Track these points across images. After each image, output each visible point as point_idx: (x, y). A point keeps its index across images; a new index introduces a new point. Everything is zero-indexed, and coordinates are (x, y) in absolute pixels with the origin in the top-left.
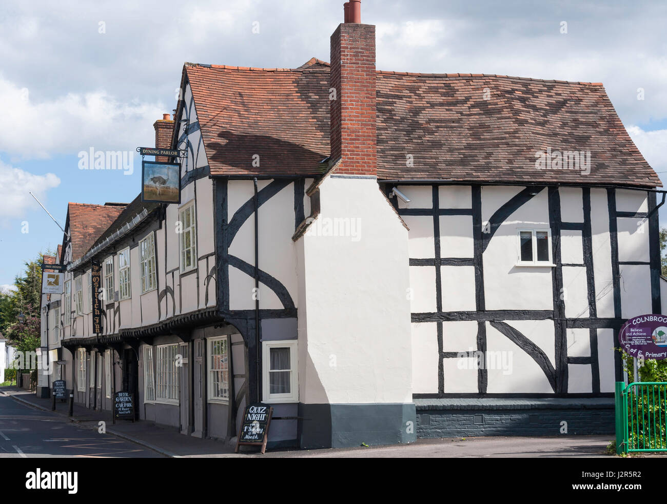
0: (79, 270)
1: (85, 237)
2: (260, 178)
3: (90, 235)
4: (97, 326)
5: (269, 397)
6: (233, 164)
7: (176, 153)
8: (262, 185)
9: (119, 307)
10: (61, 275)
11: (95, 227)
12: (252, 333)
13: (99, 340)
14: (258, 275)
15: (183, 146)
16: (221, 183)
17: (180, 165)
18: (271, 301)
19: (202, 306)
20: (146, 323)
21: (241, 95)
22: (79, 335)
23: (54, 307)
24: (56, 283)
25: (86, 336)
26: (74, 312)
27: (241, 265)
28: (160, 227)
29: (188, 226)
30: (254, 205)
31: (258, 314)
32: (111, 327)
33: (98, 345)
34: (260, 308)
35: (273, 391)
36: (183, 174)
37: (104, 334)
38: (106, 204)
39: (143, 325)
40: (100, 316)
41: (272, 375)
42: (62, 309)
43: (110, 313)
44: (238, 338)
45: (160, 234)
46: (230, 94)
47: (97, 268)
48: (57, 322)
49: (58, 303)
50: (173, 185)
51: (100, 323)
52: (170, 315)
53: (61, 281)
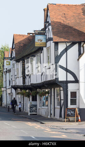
1: (20, 47)
4: (24, 82)
5: (70, 106)
6: (60, 37)
8: (68, 44)
9: (30, 76)
10: (11, 61)
11: (23, 44)
12: (65, 87)
13: (24, 87)
14: (67, 70)
15: (47, 29)
16: (56, 44)
17: (46, 35)
18: (71, 78)
19: (52, 79)
20: (38, 82)
22: (18, 84)
23: (9, 72)
24: (9, 64)
25: (20, 85)
26: (16, 75)
28: (42, 53)
29: (49, 54)
30: (66, 50)
31: (67, 82)
32: (27, 83)
34: (68, 80)
36: (47, 38)
37: (26, 85)
39: (37, 83)
40: (24, 78)
41: (71, 100)
42: (12, 73)
43: (27, 77)
44: (61, 89)
47: (23, 61)
48: (10, 78)
50: (44, 41)
52: (44, 81)
53: (11, 64)
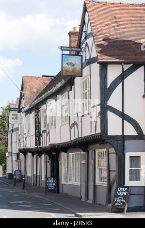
0: (28, 112)
1: (32, 94)
2: (125, 63)
3: (34, 93)
4: (38, 142)
5: (128, 183)
6: (111, 56)
7: (80, 50)
8: (126, 67)
9: (49, 132)
10: (19, 114)
11: (37, 89)
12: (120, 148)
13: (38, 149)
14: (123, 116)
15: (83, 46)
16: (104, 66)
17: (82, 56)
18: (130, 131)
19: (93, 133)
20: (64, 141)
21: (115, 17)
22: (28, 146)
23: (15, 131)
24: (16, 118)
25: (32, 147)
26: (25, 134)
27: (114, 111)
28: (71, 90)
29: (86, 89)
30: (122, 78)
31: (123, 138)
32: (45, 143)
33: (38, 152)
34: (124, 134)
35: (131, 179)
36: (84, 61)
37: (41, 146)
38: (43, 76)
39: (62, 142)
40: (39, 137)
41: (131, 171)
42: (19, 132)
43: (44, 135)
44: (112, 150)
45: (71, 93)
46: (109, 16)
47: (37, 111)
48: (17, 139)
49: (17, 129)
50: (78, 67)
51: (39, 140)
52: (76, 137)
53: (19, 117)
